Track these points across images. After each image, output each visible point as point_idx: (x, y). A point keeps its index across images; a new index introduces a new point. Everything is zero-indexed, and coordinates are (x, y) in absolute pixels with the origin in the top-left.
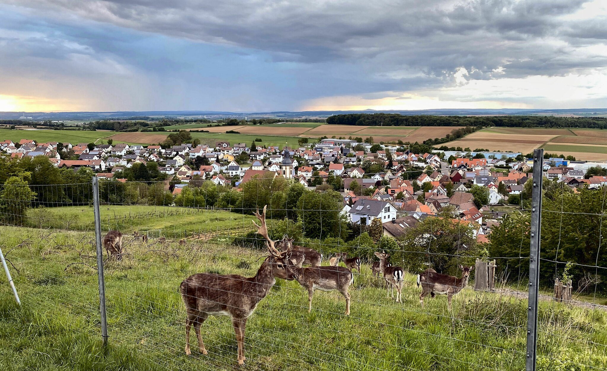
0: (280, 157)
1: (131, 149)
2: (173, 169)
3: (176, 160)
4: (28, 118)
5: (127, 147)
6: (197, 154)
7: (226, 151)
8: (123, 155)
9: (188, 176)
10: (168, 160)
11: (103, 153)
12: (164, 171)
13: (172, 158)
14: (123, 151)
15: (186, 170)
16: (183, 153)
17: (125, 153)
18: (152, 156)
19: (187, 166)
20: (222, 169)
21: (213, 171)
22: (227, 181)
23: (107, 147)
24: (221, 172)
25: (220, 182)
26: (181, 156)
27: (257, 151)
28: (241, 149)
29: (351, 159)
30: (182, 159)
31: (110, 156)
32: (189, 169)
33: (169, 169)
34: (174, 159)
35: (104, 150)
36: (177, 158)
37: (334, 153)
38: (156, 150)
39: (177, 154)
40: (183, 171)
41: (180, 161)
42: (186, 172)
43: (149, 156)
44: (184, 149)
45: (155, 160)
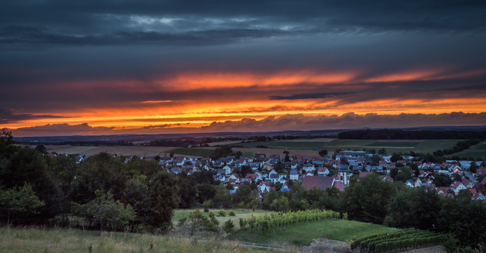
0: (312, 166)
1: (188, 161)
2: (224, 177)
3: (225, 170)
4: (106, 140)
5: (185, 159)
6: (241, 165)
7: (264, 162)
8: (182, 165)
9: (237, 183)
10: (219, 170)
11: (167, 164)
12: (217, 179)
13: (221, 168)
14: (182, 162)
15: (235, 178)
16: (230, 163)
17: (184, 163)
18: (205, 166)
19: (236, 174)
20: (263, 177)
21: (257, 178)
22: (271, 187)
23: (170, 159)
24: (264, 179)
25: (266, 188)
26: (229, 166)
27: (290, 161)
28: (277, 160)
29: (377, 168)
30: (229, 169)
31: (172, 166)
32: (237, 177)
33: (221, 177)
34: (223, 168)
35: (167, 161)
36: (226, 168)
37: (360, 163)
38: (207, 161)
39: (225, 165)
40: (233, 178)
41: (228, 170)
42: (235, 180)
43: (203, 166)
44: (230, 160)
45: (208, 170)
